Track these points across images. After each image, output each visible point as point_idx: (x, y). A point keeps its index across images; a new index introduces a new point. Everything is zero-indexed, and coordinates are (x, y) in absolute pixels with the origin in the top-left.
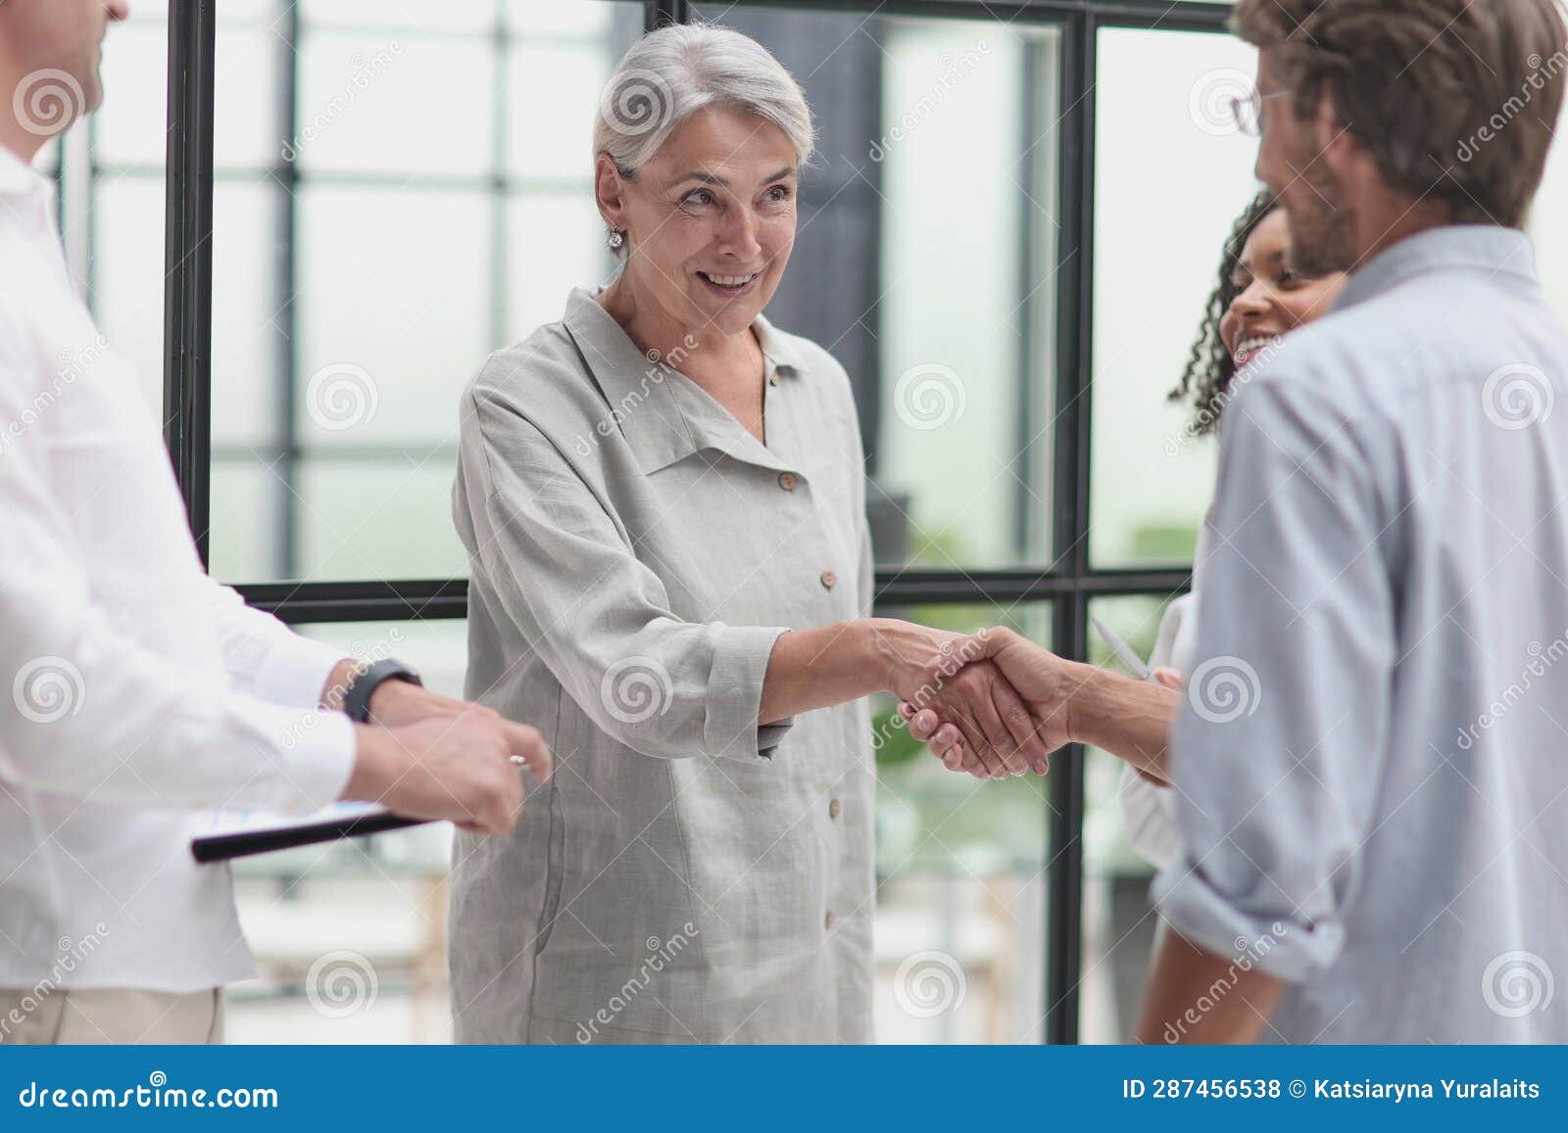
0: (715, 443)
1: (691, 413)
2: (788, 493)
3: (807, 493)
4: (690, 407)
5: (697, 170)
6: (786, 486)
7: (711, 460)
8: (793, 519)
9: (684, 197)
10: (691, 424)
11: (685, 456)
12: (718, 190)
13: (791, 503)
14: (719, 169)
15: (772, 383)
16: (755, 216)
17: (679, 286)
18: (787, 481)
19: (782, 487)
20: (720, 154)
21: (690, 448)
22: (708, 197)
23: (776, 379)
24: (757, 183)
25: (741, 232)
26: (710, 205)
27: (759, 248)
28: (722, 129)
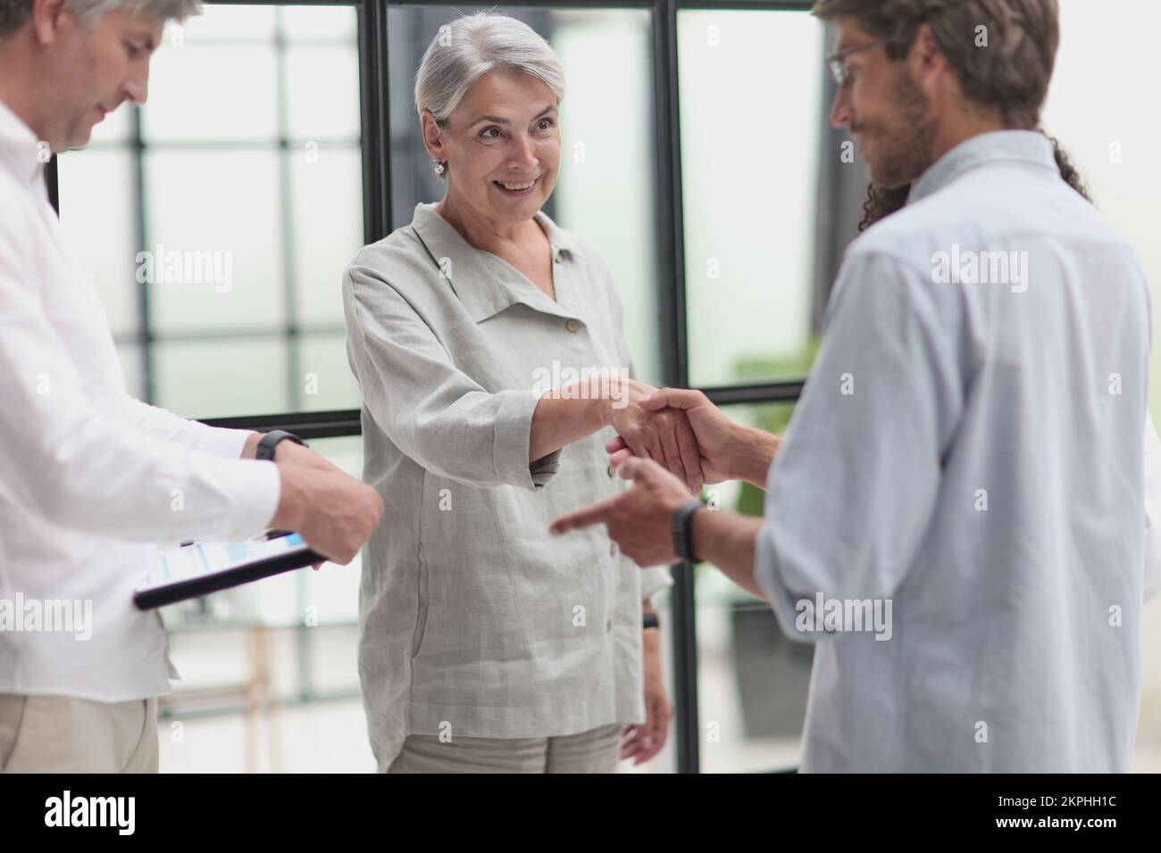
0: (521, 299)
1: (504, 281)
2: (573, 334)
3: (586, 333)
4: (502, 276)
5: (486, 114)
6: (571, 329)
7: (519, 312)
8: (577, 351)
9: (481, 133)
10: (504, 288)
11: (501, 309)
12: (503, 127)
13: (575, 341)
14: (503, 111)
15: (557, 261)
16: (532, 141)
17: (482, 193)
18: (571, 325)
19: (568, 330)
20: (502, 101)
21: (505, 304)
22: (496, 132)
23: (559, 259)
24: (529, 119)
25: (522, 151)
26: (498, 137)
27: (536, 161)
28: (501, 84)
